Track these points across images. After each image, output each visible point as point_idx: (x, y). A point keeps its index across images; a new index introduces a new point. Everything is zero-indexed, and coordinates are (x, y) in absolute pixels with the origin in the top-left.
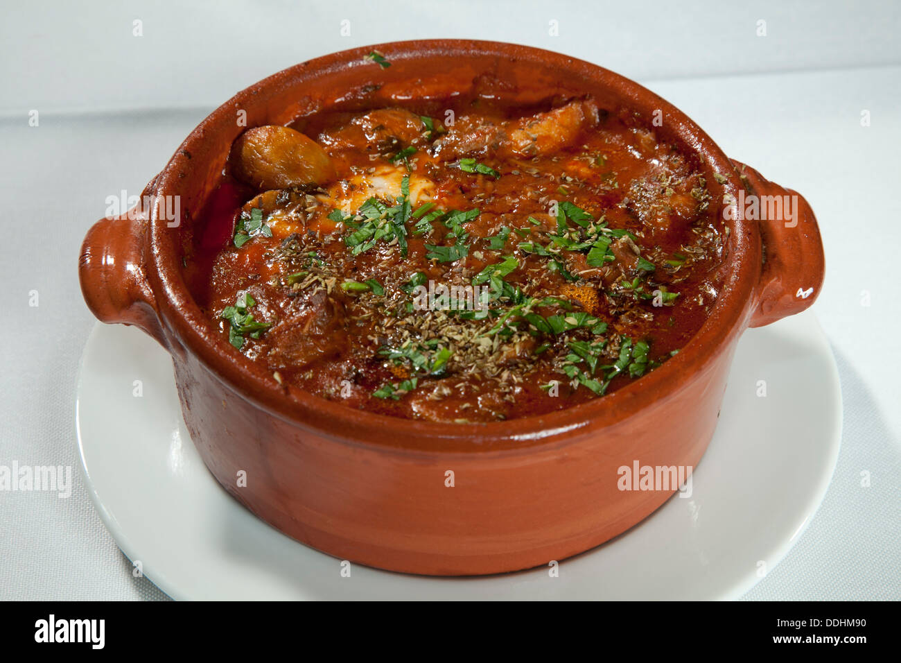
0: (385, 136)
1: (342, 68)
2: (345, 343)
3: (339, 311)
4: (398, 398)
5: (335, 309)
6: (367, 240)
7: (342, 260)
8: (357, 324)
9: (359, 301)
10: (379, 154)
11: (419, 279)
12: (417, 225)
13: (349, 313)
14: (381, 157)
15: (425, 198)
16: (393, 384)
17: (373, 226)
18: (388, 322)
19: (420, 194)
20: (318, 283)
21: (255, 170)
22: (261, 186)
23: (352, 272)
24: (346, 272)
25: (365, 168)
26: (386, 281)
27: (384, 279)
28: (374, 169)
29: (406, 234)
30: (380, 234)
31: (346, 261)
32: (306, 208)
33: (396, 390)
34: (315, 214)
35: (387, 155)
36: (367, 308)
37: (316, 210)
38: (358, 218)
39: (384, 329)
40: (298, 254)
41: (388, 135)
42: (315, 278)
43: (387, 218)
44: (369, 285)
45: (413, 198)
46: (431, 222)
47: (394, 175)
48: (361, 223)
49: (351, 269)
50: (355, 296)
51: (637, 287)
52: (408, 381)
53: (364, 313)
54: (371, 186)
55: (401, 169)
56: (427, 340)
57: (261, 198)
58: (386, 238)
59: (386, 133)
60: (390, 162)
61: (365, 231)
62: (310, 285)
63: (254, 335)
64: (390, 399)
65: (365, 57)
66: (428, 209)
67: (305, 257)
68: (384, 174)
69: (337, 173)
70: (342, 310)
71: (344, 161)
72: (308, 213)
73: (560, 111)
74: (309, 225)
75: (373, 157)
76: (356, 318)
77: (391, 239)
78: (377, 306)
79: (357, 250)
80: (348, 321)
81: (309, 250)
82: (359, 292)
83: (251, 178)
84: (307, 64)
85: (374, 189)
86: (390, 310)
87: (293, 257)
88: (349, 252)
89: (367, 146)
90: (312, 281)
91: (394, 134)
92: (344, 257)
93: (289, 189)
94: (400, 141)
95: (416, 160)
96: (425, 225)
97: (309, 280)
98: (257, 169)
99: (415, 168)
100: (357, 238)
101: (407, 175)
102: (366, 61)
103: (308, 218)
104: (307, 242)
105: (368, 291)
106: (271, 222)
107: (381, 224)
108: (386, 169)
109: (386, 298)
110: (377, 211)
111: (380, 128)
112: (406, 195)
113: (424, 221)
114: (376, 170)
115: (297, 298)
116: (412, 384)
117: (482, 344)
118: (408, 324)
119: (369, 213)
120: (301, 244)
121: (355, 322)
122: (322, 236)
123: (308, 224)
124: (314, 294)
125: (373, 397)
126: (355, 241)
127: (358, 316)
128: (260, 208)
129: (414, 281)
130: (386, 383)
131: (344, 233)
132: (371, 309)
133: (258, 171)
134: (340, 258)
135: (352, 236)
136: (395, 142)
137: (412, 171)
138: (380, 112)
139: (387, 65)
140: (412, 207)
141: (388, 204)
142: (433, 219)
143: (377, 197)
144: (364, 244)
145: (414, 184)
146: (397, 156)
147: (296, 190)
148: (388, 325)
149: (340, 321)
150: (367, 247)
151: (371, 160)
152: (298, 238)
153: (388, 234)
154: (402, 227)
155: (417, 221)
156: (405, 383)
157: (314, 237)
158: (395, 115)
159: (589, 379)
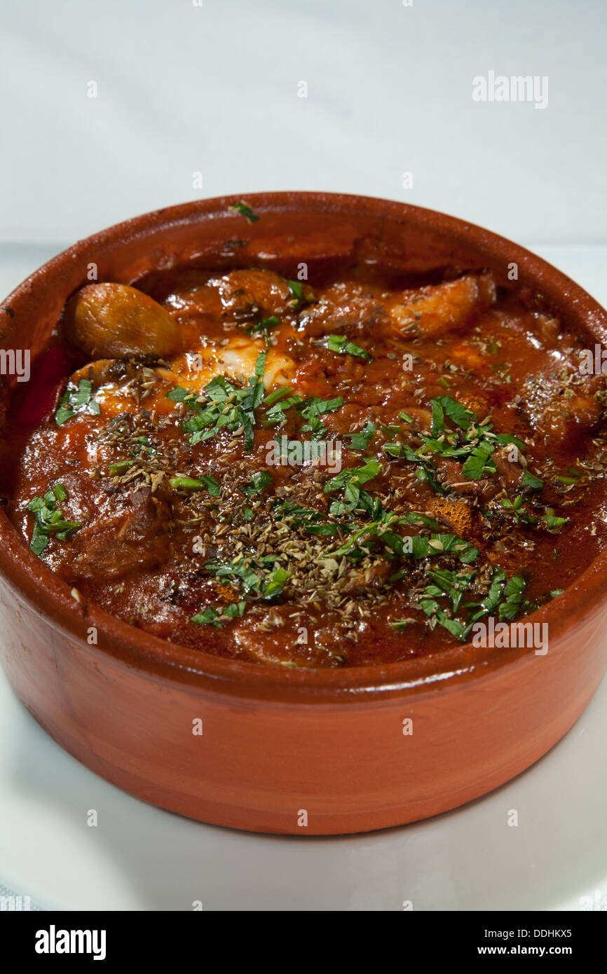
0: (244, 303)
1: (202, 219)
2: (167, 552)
3: (163, 513)
4: (220, 626)
5: (159, 511)
6: (208, 427)
7: (176, 449)
8: (184, 530)
9: (189, 501)
10: (236, 323)
11: (262, 480)
12: (268, 413)
13: (175, 515)
14: (237, 326)
15: (281, 380)
16: (217, 607)
17: (216, 411)
18: (221, 529)
19: (276, 375)
20: (142, 478)
21: (88, 334)
22: (92, 353)
23: (187, 464)
24: (179, 463)
25: (216, 339)
26: (224, 478)
27: (222, 477)
28: (227, 340)
29: (254, 423)
30: (224, 420)
31: (180, 450)
32: (142, 383)
33: (219, 616)
34: (152, 391)
35: (244, 325)
36: (197, 511)
37: (154, 387)
38: (201, 399)
39: (215, 538)
40: (126, 437)
41: (247, 301)
42: (140, 471)
43: (234, 402)
44: (203, 482)
45: (267, 380)
46: (284, 411)
47: (250, 349)
48: (204, 406)
49: (185, 461)
50: (185, 494)
51: (519, 508)
52: (234, 606)
53: (193, 517)
54: (221, 362)
55: (258, 343)
56: (264, 555)
57: (91, 367)
58: (230, 426)
59: (247, 299)
60: (246, 334)
61: (207, 415)
62: (133, 480)
63: (61, 536)
64: (211, 625)
65: (230, 208)
66: (283, 394)
67: (134, 442)
68: (239, 348)
69: (184, 343)
70: (168, 512)
71: (194, 329)
72: (144, 389)
73: (452, 285)
74: (144, 404)
75: (226, 326)
76: (183, 522)
77: (236, 428)
78: (209, 508)
79: (196, 438)
80: (173, 525)
81: (140, 434)
82: (191, 491)
83: (83, 343)
84: (162, 212)
85: (223, 365)
86: (225, 515)
87: (120, 441)
88: (186, 440)
89: (223, 312)
90: (136, 474)
91: (255, 301)
92: (179, 446)
93: (125, 359)
94: (260, 308)
95: (278, 333)
96: (276, 413)
97: (132, 473)
98: (90, 333)
99: (275, 343)
100: (196, 423)
101: (264, 351)
102: (232, 212)
103: (144, 395)
104: (139, 424)
105: (201, 490)
106: (100, 399)
107: (226, 409)
108: (241, 342)
109: (221, 499)
110: (224, 393)
111: (239, 293)
112: (259, 376)
113: (277, 408)
114: (229, 343)
115: (115, 494)
116: (238, 609)
117: (326, 567)
118: (243, 533)
119: (215, 394)
120: (131, 426)
121: (182, 527)
122: (157, 418)
123: (144, 402)
124: (134, 492)
125: (191, 622)
126: (194, 427)
127: (185, 520)
128: (90, 379)
129: (256, 482)
130: (208, 605)
131: (183, 416)
132: (202, 512)
133: (90, 335)
134: (175, 446)
135: (192, 420)
136: (255, 310)
137: (271, 346)
138: (241, 272)
139: (255, 219)
140: (265, 390)
141: (237, 385)
142: (289, 406)
143: (226, 375)
144: (204, 431)
145: (270, 363)
146: (256, 327)
147: (133, 361)
148: (220, 533)
149: (164, 525)
150: (207, 435)
151: (226, 329)
152: (128, 418)
153: (233, 422)
154: (251, 415)
155: (268, 409)
156: (230, 608)
157: (148, 419)
158: (258, 277)
159: (449, 618)
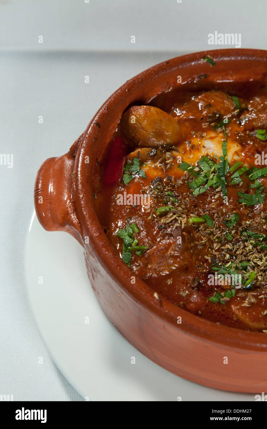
0: (212, 112)
1: (189, 65)
2: (191, 260)
3: (188, 239)
4: (224, 303)
5: (186, 238)
6: (202, 185)
7: (187, 199)
8: (198, 247)
9: (199, 230)
10: (208, 123)
11: (235, 219)
12: (232, 177)
13: (193, 239)
14: (209, 125)
15: (236, 158)
16: (221, 292)
17: (206, 176)
18: (217, 246)
19: (233, 155)
20: (176, 220)
21: (136, 134)
22: (139, 144)
23: (194, 208)
24: (190, 207)
25: (199, 133)
26: (215, 217)
27: (214, 215)
28: (205, 133)
29: (226, 184)
30: (210, 183)
31: (190, 199)
32: (166, 160)
33: (223, 297)
34: (171, 165)
35: (213, 124)
36: (204, 236)
37: (172, 162)
38: (197, 169)
39: (214, 251)
40: (162, 192)
41: (213, 111)
42: (175, 216)
43: (214, 172)
44: (204, 219)
45: (230, 158)
46: (241, 176)
47: (217, 139)
48: (198, 173)
49: (193, 206)
50: (196, 227)
52: (229, 291)
53: (202, 240)
54: (204, 147)
55: (221, 135)
56: (241, 262)
57: (139, 151)
58: (214, 186)
59: (213, 110)
60: (214, 129)
61: (201, 179)
62: (171, 222)
63: (138, 253)
64: (219, 302)
65: (202, 60)
66: (238, 167)
67: (166, 195)
68: (212, 138)
69: (184, 135)
70: (190, 238)
71: (187, 127)
72: (167, 164)
74: (168, 172)
75: (204, 125)
76: (197, 243)
77: (217, 187)
78: (209, 234)
79: (196, 192)
80: (193, 245)
81: (168, 190)
82: (199, 224)
83: (134, 138)
84: (167, 62)
85: (206, 149)
86: (218, 238)
87: (159, 195)
88: (191, 193)
89: (201, 117)
90: (173, 218)
91: (217, 111)
92: (189, 197)
93: (156, 147)
94: (220, 114)
95: (230, 128)
96: (237, 179)
97: (171, 217)
98: (138, 134)
99: (229, 135)
100: (196, 184)
101: (225, 140)
103: (167, 168)
104: (167, 184)
105: (203, 223)
106: (145, 169)
107: (211, 176)
108: (213, 135)
109: (215, 228)
110: (208, 166)
111: (208, 106)
112: (225, 156)
113: (236, 174)
114: (207, 135)
115: (163, 230)
116: (232, 293)
118: (228, 249)
119: (203, 166)
120: (163, 185)
121: (197, 245)
122: (175, 180)
123: (167, 171)
124: (174, 229)
125: (209, 301)
126: (196, 186)
127: (198, 241)
128: (138, 158)
129: (232, 220)
130: (217, 291)
131: (188, 179)
132: (206, 237)
133: (138, 135)
134: (187, 197)
135: (193, 182)
136: (217, 116)
137: (228, 136)
138: (208, 93)
139: (214, 64)
140: (229, 164)
141: (214, 160)
142: (242, 173)
143: (207, 155)
144: (201, 188)
145: (230, 148)
146: (219, 125)
147: (160, 148)
148: (217, 248)
149: (189, 245)
150: (202, 191)
151: (204, 127)
152: (161, 180)
153: (215, 184)
154: (223, 178)
155: (232, 175)
156: (228, 293)
157: (171, 181)
158: (216, 96)
